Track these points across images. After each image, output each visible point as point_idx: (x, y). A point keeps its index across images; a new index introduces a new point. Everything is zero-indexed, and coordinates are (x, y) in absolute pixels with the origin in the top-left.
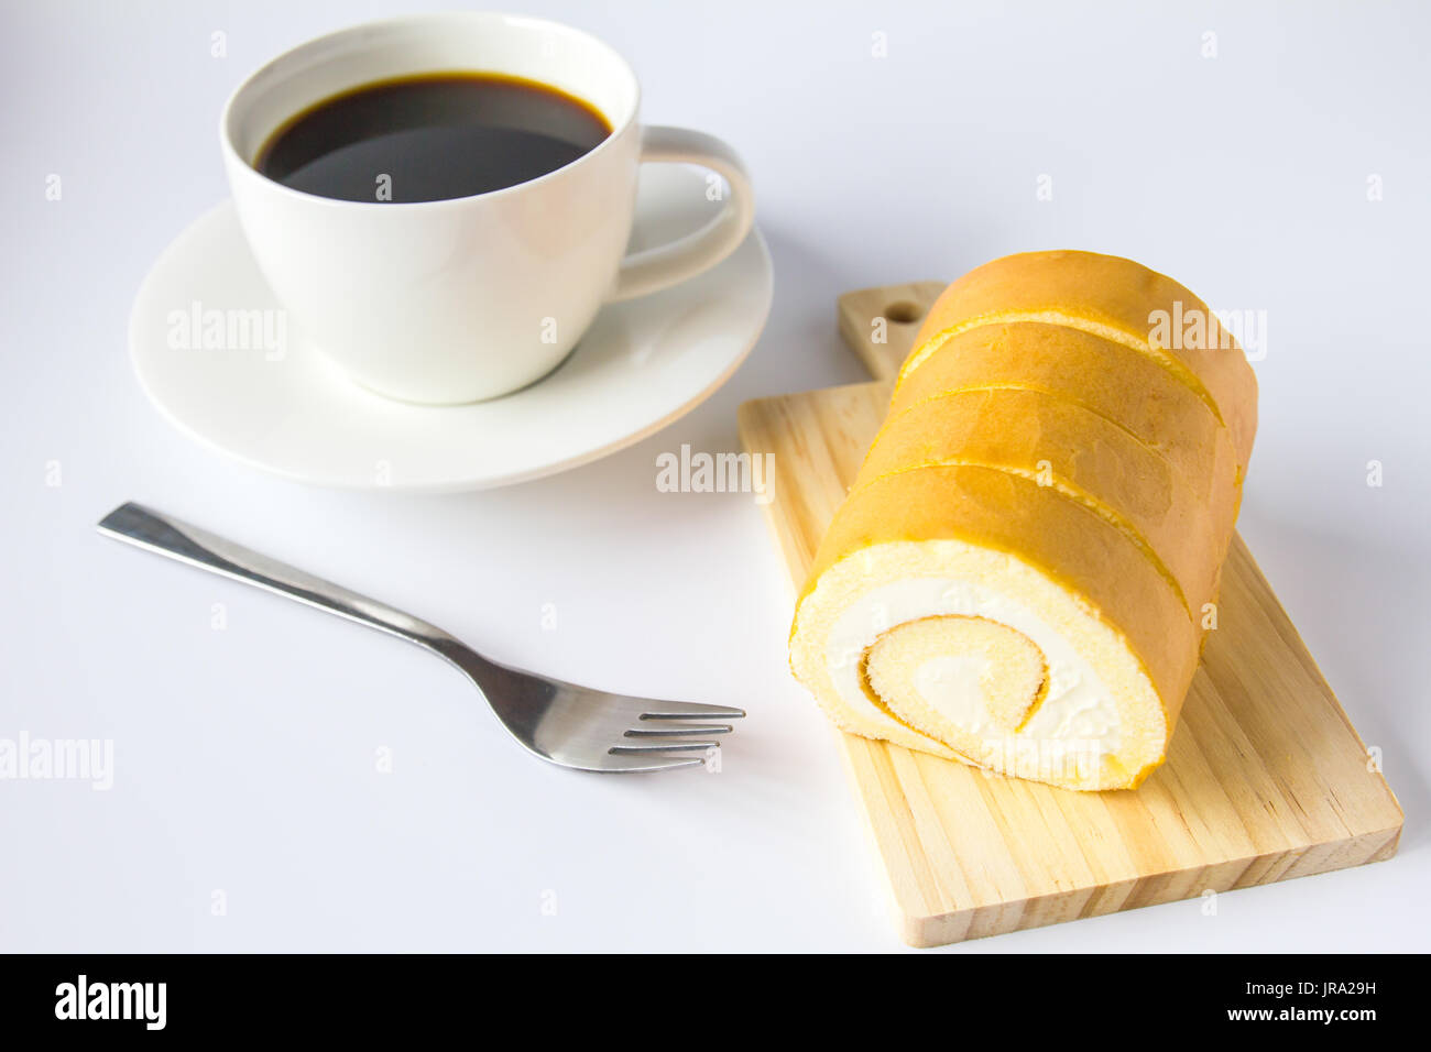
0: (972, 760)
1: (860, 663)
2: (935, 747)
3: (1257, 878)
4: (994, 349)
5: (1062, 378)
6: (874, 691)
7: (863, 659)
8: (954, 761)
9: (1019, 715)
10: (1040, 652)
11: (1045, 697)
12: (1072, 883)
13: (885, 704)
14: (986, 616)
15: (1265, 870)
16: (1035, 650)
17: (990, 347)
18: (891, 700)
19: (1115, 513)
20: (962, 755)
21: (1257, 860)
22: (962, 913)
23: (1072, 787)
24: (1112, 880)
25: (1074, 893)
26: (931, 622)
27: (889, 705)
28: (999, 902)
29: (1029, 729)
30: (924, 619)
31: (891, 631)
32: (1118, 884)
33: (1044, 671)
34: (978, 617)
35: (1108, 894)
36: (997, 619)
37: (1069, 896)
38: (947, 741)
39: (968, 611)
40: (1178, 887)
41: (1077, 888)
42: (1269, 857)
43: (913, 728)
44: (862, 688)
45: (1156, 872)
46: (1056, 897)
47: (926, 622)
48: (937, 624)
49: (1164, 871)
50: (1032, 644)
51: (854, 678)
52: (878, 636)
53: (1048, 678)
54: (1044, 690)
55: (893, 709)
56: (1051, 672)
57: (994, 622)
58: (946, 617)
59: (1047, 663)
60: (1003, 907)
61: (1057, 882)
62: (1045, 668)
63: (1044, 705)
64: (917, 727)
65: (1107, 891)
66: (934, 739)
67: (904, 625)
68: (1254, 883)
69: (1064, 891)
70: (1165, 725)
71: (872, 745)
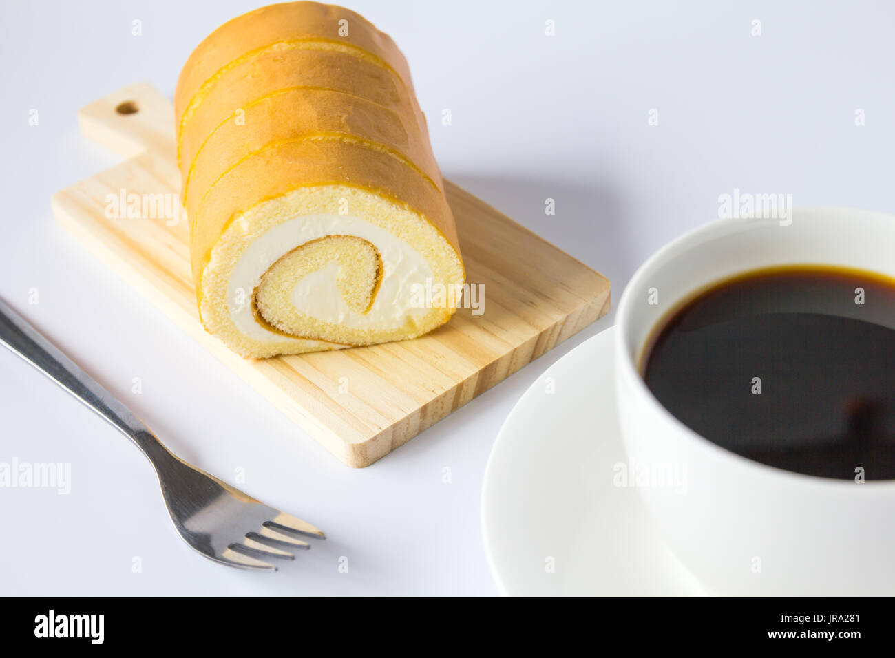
0: (342, 344)
1: (252, 303)
2: (314, 344)
3: (542, 350)
4: (253, 77)
5: (308, 78)
6: (265, 320)
7: (254, 299)
8: (330, 350)
9: (367, 297)
10: (373, 246)
11: (382, 278)
12: (442, 388)
13: (274, 326)
14: (333, 234)
15: (546, 341)
16: (369, 247)
17: (249, 77)
18: (279, 322)
19: (383, 146)
20: (334, 343)
21: (541, 335)
22: (386, 431)
23: (412, 336)
24: (465, 378)
25: (446, 394)
26: (297, 252)
27: (278, 326)
28: (405, 415)
29: (377, 305)
30: (291, 252)
31: (270, 269)
32: (469, 379)
33: (378, 259)
34: (329, 237)
35: (465, 388)
36: (340, 233)
37: (444, 397)
38: (322, 337)
39: (321, 235)
40: (501, 371)
41: (447, 390)
42: (547, 331)
43: (297, 337)
44: (257, 321)
45: (488, 363)
46: (436, 400)
47: (293, 254)
48: (302, 252)
49: (492, 361)
50: (367, 242)
51: (250, 316)
52: (261, 277)
53: (381, 262)
54: (380, 273)
55: (281, 328)
56: (383, 258)
57: (339, 236)
58: (306, 244)
59: (379, 252)
60: (408, 418)
61: (433, 391)
62: (378, 256)
63: (383, 283)
64: (300, 335)
65: (464, 386)
66: (313, 339)
67: (278, 262)
68: (541, 353)
69: (440, 394)
70: (462, 267)
71: (271, 361)
